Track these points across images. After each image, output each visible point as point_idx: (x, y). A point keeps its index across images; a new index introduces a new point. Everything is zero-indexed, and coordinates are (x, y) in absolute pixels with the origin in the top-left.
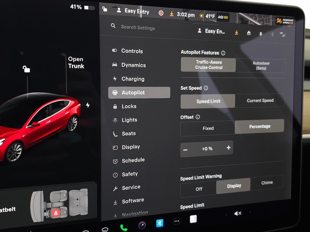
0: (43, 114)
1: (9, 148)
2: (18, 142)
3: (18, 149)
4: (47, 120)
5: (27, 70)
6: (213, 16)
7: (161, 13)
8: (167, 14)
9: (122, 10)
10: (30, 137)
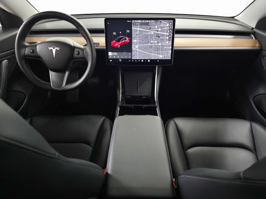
0: (123, 40)
1: (118, 45)
2: (119, 44)
3: (119, 46)
4: (124, 41)
5: (120, 33)
6: (154, 21)
7: (143, 21)
8: (144, 21)
9: (136, 21)
10: (121, 44)
